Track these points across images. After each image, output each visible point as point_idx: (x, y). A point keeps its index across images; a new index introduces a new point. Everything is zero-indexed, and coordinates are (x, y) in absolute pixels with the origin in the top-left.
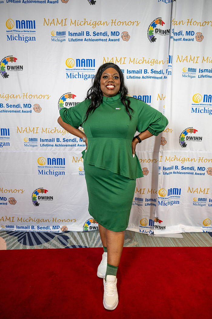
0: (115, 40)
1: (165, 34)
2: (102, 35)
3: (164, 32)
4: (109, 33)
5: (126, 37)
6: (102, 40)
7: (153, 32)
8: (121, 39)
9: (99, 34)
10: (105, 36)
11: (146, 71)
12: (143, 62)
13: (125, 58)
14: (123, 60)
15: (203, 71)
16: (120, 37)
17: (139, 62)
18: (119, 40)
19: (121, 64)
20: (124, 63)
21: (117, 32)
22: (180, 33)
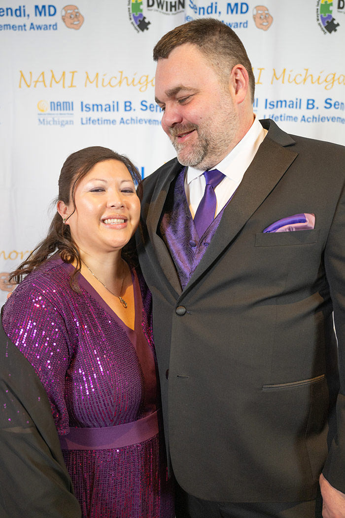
0: (46, 27)
1: (175, 10)
2: (12, 15)
3: (171, 6)
4: (30, 10)
5: (74, 18)
6: (14, 27)
7: (141, 7)
8: (61, 25)
9: (5, 13)
10: (20, 16)
11: (128, 104)
12: (120, 82)
13: (73, 73)
14: (68, 76)
15: (275, 104)
16: (57, 19)
17: (109, 83)
18: (55, 27)
19: (64, 87)
20: (72, 86)
21: (49, 6)
22: (212, 7)
